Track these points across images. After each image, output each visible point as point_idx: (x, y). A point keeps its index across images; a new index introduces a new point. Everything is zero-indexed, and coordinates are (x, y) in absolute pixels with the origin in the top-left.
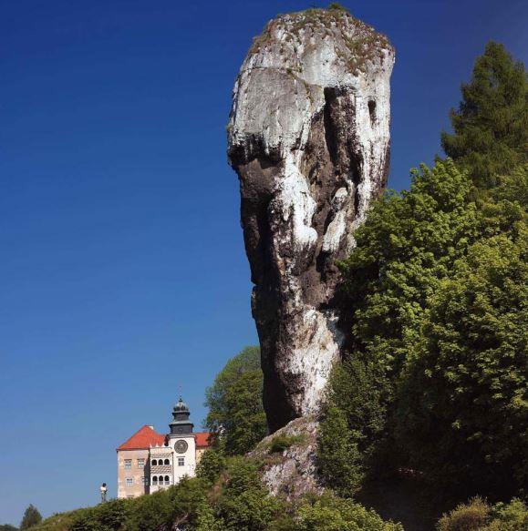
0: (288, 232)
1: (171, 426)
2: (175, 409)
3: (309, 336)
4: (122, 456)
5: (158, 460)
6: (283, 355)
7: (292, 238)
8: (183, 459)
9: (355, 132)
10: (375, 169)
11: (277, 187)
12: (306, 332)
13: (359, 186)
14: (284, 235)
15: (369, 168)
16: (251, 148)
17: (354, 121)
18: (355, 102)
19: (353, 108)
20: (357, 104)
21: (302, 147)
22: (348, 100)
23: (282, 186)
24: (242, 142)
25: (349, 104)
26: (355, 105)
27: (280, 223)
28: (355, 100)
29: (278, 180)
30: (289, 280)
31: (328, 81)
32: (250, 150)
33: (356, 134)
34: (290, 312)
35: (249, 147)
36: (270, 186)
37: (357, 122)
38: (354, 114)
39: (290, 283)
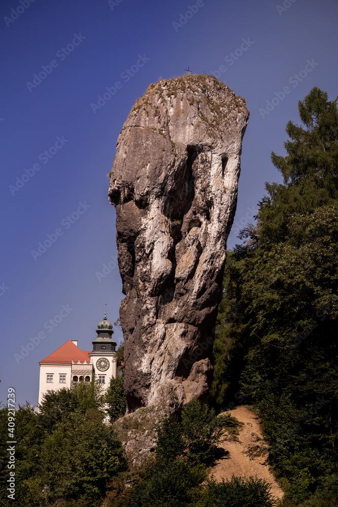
0: (149, 262)
1: (94, 343)
2: (99, 327)
3: (158, 343)
4: (44, 370)
5: (79, 376)
6: (138, 357)
7: (151, 267)
8: (104, 377)
9: (209, 182)
10: (223, 213)
11: (142, 227)
12: (156, 341)
13: (209, 226)
14: (145, 264)
15: (218, 212)
16: (126, 193)
17: (210, 173)
18: (212, 158)
19: (210, 162)
20: (213, 159)
21: (166, 194)
22: (206, 156)
23: (146, 226)
24: (119, 187)
25: (206, 159)
26: (211, 160)
27: (143, 255)
28: (212, 156)
29: (144, 221)
30: (146, 300)
31: (191, 140)
32: (125, 194)
33: (210, 184)
34: (145, 325)
35: (124, 192)
36: (138, 225)
37: (211, 174)
38: (210, 167)
39: (147, 302)
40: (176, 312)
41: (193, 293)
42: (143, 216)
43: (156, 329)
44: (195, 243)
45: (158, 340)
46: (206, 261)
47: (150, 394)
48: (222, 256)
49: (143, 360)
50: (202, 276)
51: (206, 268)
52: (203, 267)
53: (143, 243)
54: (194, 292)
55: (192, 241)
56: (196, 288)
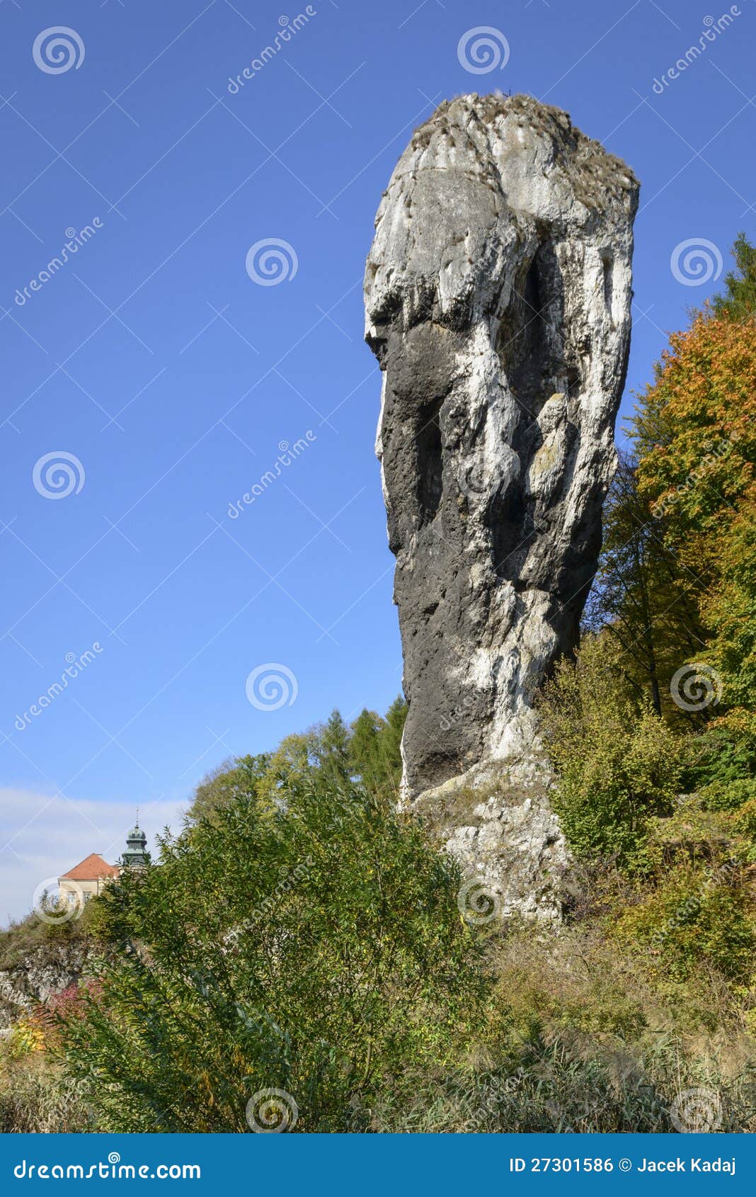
0: (477, 448)
3: (503, 628)
7: (482, 459)
9: (582, 304)
11: (460, 372)
14: (469, 454)
15: (600, 368)
16: (417, 302)
17: (581, 285)
18: (584, 254)
19: (581, 263)
20: (586, 257)
21: (499, 313)
22: (573, 249)
23: (470, 370)
24: (400, 288)
25: (573, 256)
26: (583, 259)
27: (464, 433)
28: (584, 251)
29: (460, 359)
30: (475, 531)
31: (544, 207)
32: (413, 305)
33: (583, 308)
34: (476, 585)
35: (412, 299)
36: (448, 369)
37: (585, 287)
38: (581, 274)
39: (477, 534)
40: (531, 567)
41: (565, 530)
42: (457, 351)
43: (499, 595)
44: (562, 424)
45: (503, 621)
46: (584, 465)
47: (495, 735)
48: (612, 461)
49: (474, 660)
50: (579, 496)
51: (586, 479)
52: (580, 477)
53: (463, 407)
54: (565, 527)
55: (555, 419)
56: (570, 519)
